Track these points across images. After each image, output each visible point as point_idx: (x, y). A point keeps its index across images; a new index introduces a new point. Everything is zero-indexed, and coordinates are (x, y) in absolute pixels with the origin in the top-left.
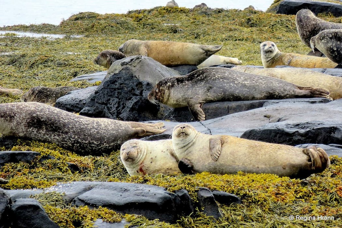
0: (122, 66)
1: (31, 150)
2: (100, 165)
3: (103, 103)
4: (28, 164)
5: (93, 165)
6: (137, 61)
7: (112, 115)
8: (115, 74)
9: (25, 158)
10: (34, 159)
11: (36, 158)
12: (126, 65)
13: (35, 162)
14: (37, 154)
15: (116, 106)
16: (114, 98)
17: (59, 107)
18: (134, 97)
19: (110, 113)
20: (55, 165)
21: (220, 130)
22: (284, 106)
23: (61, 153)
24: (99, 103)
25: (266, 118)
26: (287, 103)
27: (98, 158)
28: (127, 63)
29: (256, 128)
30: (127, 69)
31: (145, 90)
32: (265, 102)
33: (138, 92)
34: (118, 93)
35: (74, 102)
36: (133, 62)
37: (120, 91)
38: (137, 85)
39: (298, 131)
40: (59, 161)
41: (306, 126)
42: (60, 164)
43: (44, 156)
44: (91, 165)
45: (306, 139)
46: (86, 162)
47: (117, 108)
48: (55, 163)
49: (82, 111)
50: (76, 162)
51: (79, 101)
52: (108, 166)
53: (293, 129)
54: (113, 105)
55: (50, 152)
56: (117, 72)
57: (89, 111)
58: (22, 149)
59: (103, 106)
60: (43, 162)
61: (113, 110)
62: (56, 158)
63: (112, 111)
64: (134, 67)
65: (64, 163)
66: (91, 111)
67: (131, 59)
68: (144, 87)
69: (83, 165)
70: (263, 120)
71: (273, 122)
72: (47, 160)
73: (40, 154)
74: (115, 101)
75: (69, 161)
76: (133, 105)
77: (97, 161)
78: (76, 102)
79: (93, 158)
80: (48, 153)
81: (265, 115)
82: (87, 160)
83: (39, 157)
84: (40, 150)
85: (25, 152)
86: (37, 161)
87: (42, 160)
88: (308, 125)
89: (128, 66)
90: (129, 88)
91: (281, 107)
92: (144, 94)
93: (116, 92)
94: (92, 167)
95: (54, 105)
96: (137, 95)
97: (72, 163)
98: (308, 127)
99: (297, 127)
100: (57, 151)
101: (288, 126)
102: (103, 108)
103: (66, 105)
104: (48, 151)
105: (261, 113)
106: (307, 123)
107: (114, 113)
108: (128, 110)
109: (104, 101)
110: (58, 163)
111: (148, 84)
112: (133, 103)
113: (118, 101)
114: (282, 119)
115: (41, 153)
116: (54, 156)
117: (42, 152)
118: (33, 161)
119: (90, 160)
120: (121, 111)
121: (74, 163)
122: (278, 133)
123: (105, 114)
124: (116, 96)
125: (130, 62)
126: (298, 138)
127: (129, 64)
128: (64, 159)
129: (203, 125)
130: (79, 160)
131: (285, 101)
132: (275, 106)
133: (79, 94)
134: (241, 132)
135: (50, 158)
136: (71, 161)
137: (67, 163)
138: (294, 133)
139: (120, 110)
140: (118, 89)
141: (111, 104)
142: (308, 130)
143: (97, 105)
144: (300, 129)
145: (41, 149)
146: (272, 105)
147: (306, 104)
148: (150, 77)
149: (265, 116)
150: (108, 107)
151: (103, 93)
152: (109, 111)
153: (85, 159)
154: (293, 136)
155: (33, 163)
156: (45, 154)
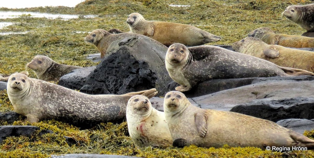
0: (120, 46)
1: (31, 125)
2: (96, 138)
3: (101, 81)
4: (28, 138)
5: (89, 139)
6: (134, 41)
7: (110, 92)
8: (113, 54)
9: (25, 132)
10: (33, 133)
11: (35, 132)
12: (124, 45)
13: (35, 136)
14: (37, 129)
15: (114, 83)
16: (112, 76)
17: (62, 85)
18: (130, 75)
19: (109, 90)
20: (53, 138)
21: (210, 106)
22: (271, 83)
23: (60, 128)
24: (98, 81)
25: (253, 95)
26: (274, 80)
27: (94, 132)
28: (124, 43)
29: (243, 104)
30: (124, 49)
31: (142, 69)
32: (253, 80)
33: (134, 70)
34: (116, 71)
35: (76, 80)
36: (130, 42)
37: (118, 69)
38: (133, 64)
39: (283, 107)
40: (57, 135)
41: (290, 102)
42: (58, 138)
43: (43, 130)
44: (87, 139)
45: (290, 114)
46: (83, 136)
47: (115, 85)
48: (53, 136)
49: (82, 88)
50: (73, 136)
51: (81, 79)
52: (103, 140)
53: (278, 105)
54: (111, 82)
55: (48, 127)
56: (115, 51)
57: (88, 88)
58: (22, 124)
59: (102, 83)
60: (42, 136)
61: (112, 87)
62: (54, 132)
63: (110, 88)
64: (131, 46)
65: (62, 137)
66: (90, 88)
67: (128, 39)
68: (140, 66)
69: (79, 138)
70: (251, 97)
71: (260, 98)
72: (46, 134)
73: (39, 129)
74: (113, 79)
75: (67, 135)
76: (130, 83)
77: (93, 135)
78: (78, 80)
79: (90, 132)
80: (47, 128)
81: (252, 91)
82: (84, 134)
83: (38, 131)
84: (39, 125)
85: (26, 126)
86: (37, 135)
87: (41, 134)
88: (292, 101)
89: (125, 46)
90: (126, 67)
91: (269, 84)
92: (140, 72)
93: (114, 70)
94: (88, 140)
95: (58, 83)
96: (134, 73)
97: (70, 137)
98: (292, 103)
99: (282, 103)
100: (56, 126)
101: (274, 102)
102: (102, 85)
103: (69, 82)
104: (47, 126)
105: (249, 90)
106: (292, 99)
107: (112, 90)
108: (125, 87)
109: (103, 79)
110: (56, 137)
111: (144, 63)
112: (130, 80)
113: (116, 79)
114: (269, 95)
115: (41, 128)
116: (53, 131)
117: (42, 126)
118: (33, 135)
119: (86, 134)
120: (119, 88)
121: (72, 137)
122: (263, 109)
123: (104, 91)
124: (114, 74)
125: (127, 42)
126: (283, 114)
127: (126, 44)
128: (62, 133)
129: (194, 101)
130: (76, 133)
131: (272, 79)
132: (263, 84)
133: (81, 72)
134: (230, 108)
135: (49, 132)
136: (68, 135)
137: (65, 137)
138: (279, 108)
139: (117, 87)
140: (116, 67)
141: (110, 82)
142: (292, 105)
143: (96, 82)
144: (284, 105)
145: (41, 124)
146: (260, 82)
147: (292, 81)
148: (146, 57)
149: (253, 93)
150: (106, 85)
151: (102, 71)
152: (107, 88)
153: (81, 133)
154: (278, 112)
155: (33, 137)
156: (44, 129)
